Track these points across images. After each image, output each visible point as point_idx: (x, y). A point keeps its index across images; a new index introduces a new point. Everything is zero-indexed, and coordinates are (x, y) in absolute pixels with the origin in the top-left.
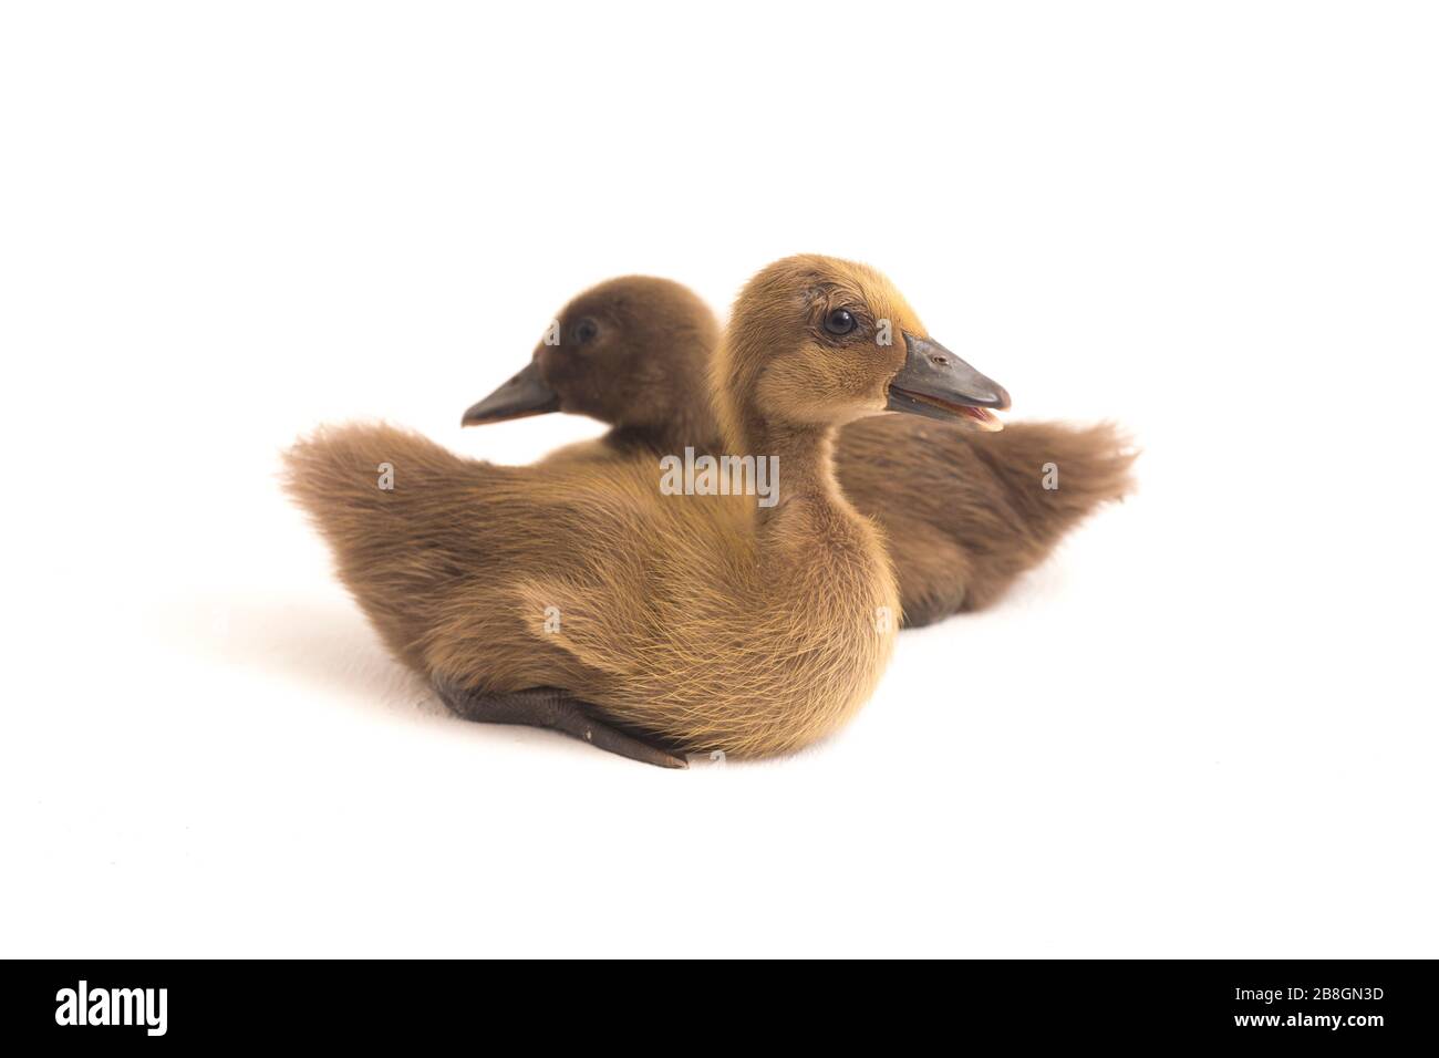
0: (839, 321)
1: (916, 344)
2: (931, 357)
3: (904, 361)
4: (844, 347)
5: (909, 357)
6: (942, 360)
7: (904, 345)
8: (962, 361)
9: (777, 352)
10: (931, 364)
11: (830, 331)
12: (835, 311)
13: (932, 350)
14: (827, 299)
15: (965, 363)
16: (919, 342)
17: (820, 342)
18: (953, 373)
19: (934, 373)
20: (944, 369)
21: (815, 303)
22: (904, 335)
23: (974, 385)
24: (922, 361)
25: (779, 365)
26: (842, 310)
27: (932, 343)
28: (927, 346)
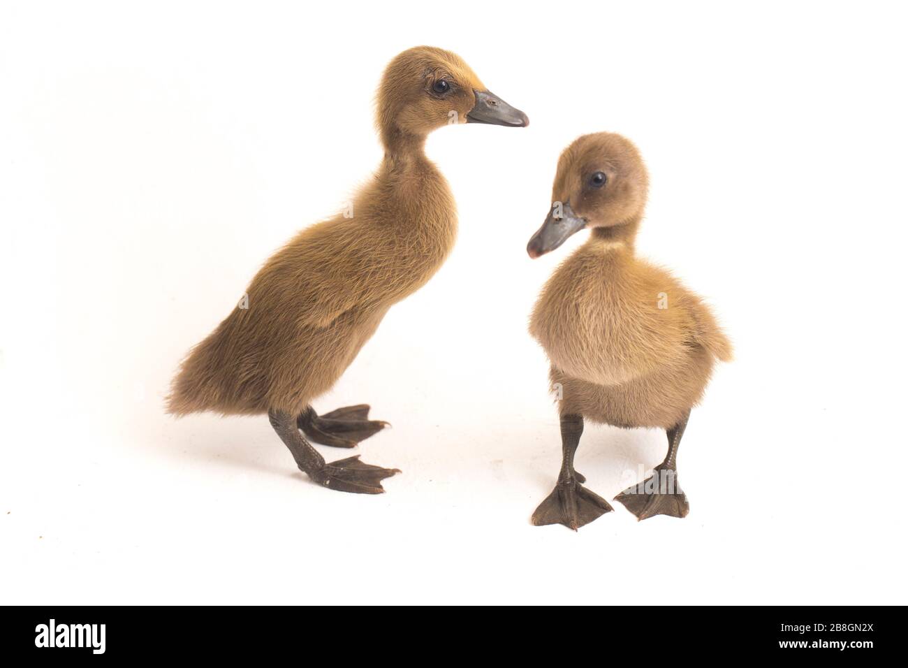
0: (440, 86)
1: (480, 95)
2: (488, 102)
3: (474, 104)
4: (443, 99)
5: (477, 102)
6: (494, 102)
7: (474, 95)
8: (504, 102)
9: (408, 102)
10: (488, 105)
11: (436, 92)
12: (437, 82)
13: (488, 98)
14: (434, 74)
15: (506, 104)
16: (482, 94)
17: (432, 97)
18: (500, 109)
19: (489, 109)
20: (495, 108)
21: (428, 76)
22: (474, 91)
23: (511, 116)
24: (483, 104)
25: (410, 108)
26: (442, 81)
27: (488, 93)
28: (485, 95)
